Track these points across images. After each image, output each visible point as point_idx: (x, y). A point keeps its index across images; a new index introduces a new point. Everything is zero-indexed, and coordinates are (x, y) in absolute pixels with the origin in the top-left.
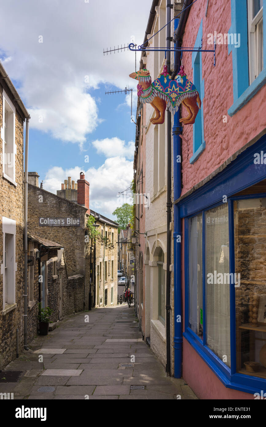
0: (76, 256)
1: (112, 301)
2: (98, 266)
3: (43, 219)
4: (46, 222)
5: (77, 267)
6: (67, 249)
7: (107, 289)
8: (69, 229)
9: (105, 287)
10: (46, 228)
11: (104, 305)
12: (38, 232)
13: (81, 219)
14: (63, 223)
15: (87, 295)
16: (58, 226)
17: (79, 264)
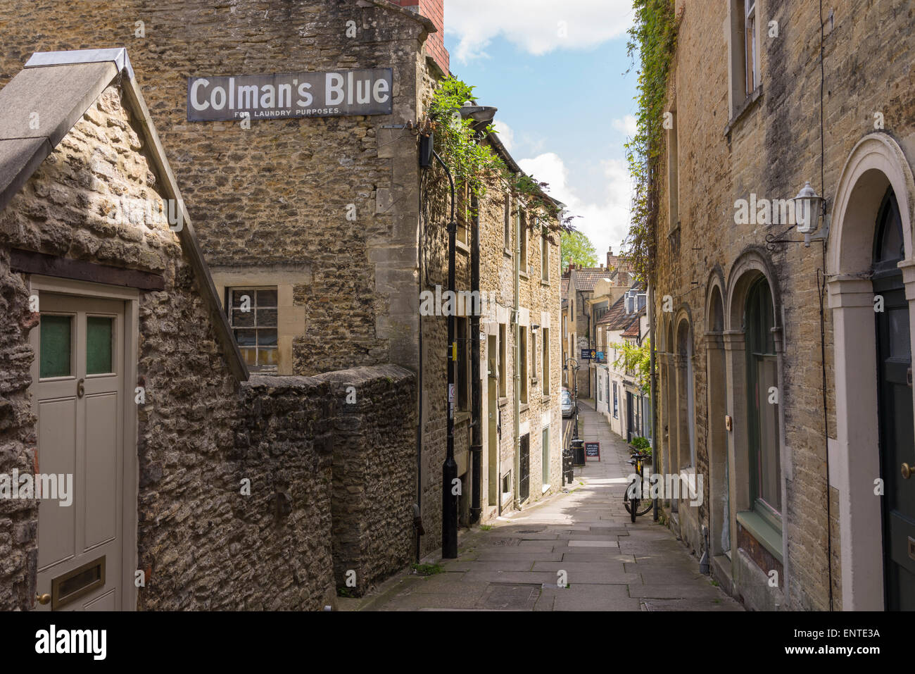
0: (371, 270)
1: (545, 479)
2: (492, 339)
3: (206, 83)
4: (218, 102)
5: (378, 326)
6: (326, 237)
7: (528, 435)
8: (333, 128)
9: (521, 426)
10: (222, 128)
11: (519, 499)
12: (180, 152)
13: (397, 75)
14: (305, 99)
15: (432, 477)
16: (281, 118)
17: (387, 313)
